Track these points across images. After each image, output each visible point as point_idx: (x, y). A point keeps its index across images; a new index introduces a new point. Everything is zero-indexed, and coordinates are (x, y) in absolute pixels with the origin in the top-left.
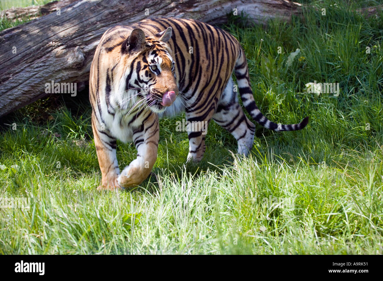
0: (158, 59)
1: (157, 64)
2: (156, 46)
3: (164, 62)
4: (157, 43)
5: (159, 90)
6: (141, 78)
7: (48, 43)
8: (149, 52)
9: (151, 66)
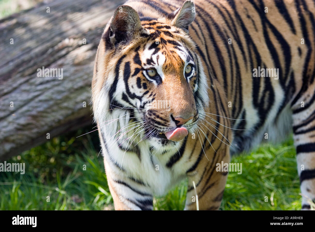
0: (158, 58)
1: (156, 66)
2: (162, 34)
3: (168, 62)
4: (165, 29)
5: (158, 114)
6: (132, 91)
7: (60, 41)
8: (145, 45)
9: (146, 70)
